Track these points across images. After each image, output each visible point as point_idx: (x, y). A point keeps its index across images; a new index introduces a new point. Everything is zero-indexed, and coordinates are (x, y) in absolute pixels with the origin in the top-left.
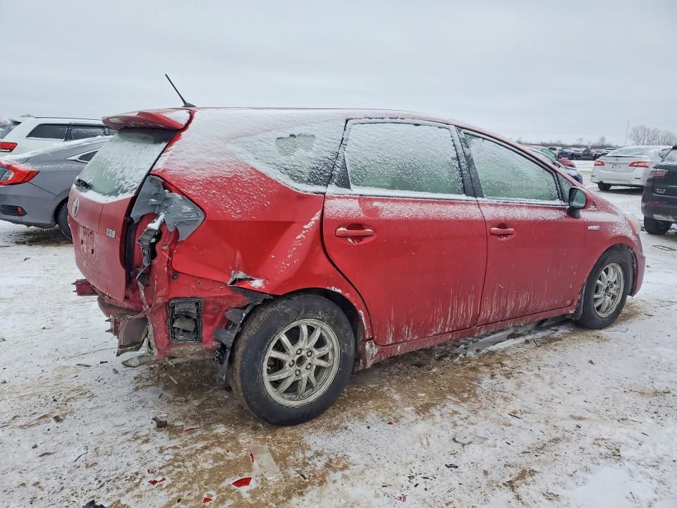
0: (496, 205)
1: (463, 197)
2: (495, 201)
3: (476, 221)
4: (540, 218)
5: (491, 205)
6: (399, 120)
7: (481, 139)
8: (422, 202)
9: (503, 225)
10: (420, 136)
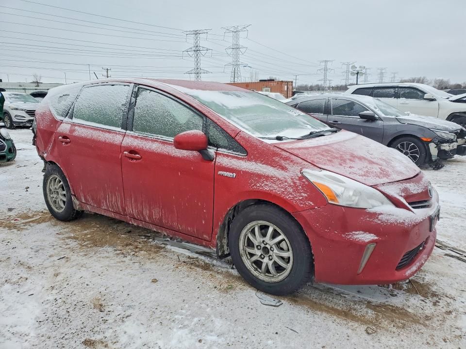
0: (136, 137)
1: (119, 129)
2: (137, 134)
3: (116, 145)
4: (165, 153)
5: (132, 136)
6: (105, 84)
7: (149, 91)
8: (95, 129)
9: (133, 151)
10: (111, 92)
